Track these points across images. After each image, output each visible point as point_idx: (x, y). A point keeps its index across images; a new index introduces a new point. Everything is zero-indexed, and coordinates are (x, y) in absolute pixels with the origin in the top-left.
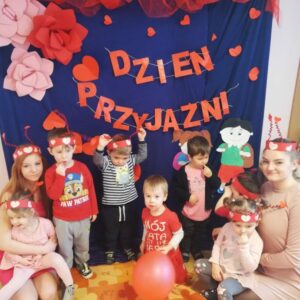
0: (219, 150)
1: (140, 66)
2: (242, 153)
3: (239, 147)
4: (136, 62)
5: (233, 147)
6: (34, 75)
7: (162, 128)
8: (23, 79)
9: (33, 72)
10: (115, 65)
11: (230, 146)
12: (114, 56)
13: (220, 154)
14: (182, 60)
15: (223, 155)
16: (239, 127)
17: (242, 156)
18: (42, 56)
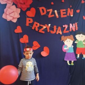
0: (76, 42)
1: (50, 11)
2: (84, 43)
3: (82, 41)
4: (48, 10)
5: (80, 41)
6: (14, 13)
7: (56, 33)
8: (10, 14)
9: (14, 12)
10: (41, 11)
11: (79, 41)
12: (41, 9)
13: (76, 44)
14: (63, 12)
15: (77, 44)
16: (81, 34)
17: (84, 44)
18: (17, 7)
